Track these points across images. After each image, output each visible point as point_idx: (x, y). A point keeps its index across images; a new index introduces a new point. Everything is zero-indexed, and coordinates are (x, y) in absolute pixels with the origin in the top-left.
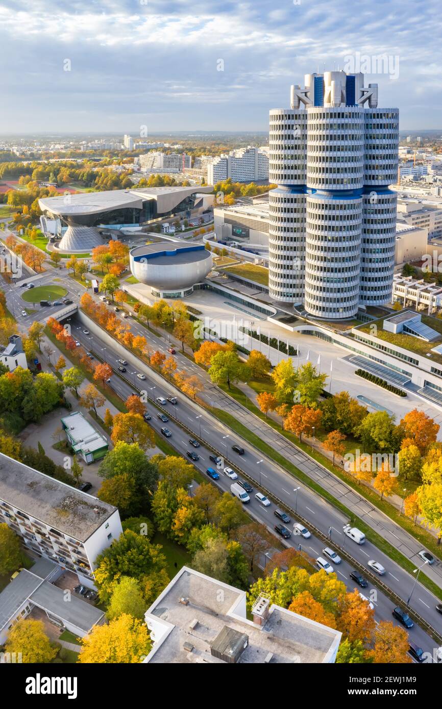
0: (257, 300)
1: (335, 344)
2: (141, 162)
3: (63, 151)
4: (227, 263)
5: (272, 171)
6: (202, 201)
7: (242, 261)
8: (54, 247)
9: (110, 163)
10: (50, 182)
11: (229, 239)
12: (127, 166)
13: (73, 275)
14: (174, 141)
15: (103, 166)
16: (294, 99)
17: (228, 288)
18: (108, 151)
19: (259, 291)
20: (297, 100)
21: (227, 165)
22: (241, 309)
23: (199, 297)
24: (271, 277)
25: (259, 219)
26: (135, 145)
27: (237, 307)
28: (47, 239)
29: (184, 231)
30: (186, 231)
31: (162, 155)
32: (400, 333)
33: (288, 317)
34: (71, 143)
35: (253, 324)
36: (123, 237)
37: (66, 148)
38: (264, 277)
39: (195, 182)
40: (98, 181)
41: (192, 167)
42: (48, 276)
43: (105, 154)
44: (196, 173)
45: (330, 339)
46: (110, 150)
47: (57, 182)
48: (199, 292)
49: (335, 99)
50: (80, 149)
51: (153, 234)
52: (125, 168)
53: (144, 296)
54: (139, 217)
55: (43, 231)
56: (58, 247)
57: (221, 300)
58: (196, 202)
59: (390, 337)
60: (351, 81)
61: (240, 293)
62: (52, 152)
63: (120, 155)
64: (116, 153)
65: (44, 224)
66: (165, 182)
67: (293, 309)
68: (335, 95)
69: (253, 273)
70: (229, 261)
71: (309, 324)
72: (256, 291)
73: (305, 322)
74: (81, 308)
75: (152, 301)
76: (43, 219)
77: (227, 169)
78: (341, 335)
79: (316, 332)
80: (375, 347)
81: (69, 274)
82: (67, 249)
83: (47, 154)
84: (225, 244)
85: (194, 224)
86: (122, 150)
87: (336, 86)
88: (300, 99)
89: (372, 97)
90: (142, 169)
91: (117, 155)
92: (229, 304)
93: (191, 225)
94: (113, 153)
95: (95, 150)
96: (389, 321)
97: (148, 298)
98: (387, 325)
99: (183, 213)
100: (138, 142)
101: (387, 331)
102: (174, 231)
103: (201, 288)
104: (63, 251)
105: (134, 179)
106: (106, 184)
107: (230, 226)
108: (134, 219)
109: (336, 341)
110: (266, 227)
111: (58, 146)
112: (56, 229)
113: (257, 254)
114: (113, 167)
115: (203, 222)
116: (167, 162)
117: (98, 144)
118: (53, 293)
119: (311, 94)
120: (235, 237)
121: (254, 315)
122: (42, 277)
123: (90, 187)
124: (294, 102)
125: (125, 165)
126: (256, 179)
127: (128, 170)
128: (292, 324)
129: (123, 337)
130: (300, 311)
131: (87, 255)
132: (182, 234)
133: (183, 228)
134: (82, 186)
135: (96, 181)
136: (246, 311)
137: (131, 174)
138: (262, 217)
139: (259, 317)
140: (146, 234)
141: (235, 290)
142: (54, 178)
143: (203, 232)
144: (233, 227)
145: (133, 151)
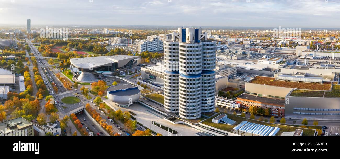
0: (160, 110)
1: (192, 128)
2: (112, 41)
3: (80, 34)
4: (146, 92)
5: (165, 46)
6: (136, 61)
7: (153, 91)
8: (76, 79)
9: (99, 41)
10: (75, 49)
11: (147, 79)
12: (106, 42)
13: (83, 93)
14: (124, 30)
15: (96, 42)
16: (174, 37)
17: (147, 104)
18: (98, 35)
19: (160, 106)
20: (175, 38)
21: (146, 45)
22: (153, 113)
23: (135, 107)
24: (165, 100)
25: (160, 73)
26: (109, 32)
27: (151, 112)
28: (73, 75)
29: (129, 75)
30: (130, 74)
31: (120, 38)
32: (219, 123)
33: (172, 118)
34: (83, 30)
35: (158, 120)
36: (104, 77)
37: (81, 32)
38: (162, 99)
39: (133, 51)
40: (94, 49)
41: (132, 44)
42: (73, 92)
43: (96, 36)
44: (134, 46)
45: (190, 126)
46: (99, 34)
47: (77, 49)
48: (135, 104)
49: (190, 39)
50: (87, 33)
51: (116, 77)
52: (105, 43)
53: (112, 106)
54: (111, 68)
55: (71, 71)
56: (77, 79)
57: (144, 109)
58: (134, 62)
59: (215, 126)
60: (196, 32)
61: (152, 107)
62: (76, 34)
63: (103, 36)
64: (101, 35)
65: (72, 68)
66: (121, 51)
67: (174, 114)
68: (191, 38)
69: (157, 98)
70: (148, 92)
71: (181, 121)
72: (159, 106)
73: (180, 120)
74: (85, 109)
75: (115, 108)
76: (71, 66)
77: (146, 46)
78: (195, 125)
79: (184, 124)
80: (209, 129)
81: (81, 92)
82: (81, 81)
83: (73, 35)
84: (146, 82)
85: (133, 71)
86: (104, 34)
87: (191, 35)
88: (176, 37)
89: (205, 37)
90: (112, 44)
91: (102, 36)
92: (148, 111)
93: (132, 72)
94: (100, 35)
95: (93, 34)
96: (214, 119)
97: (114, 107)
98: (213, 121)
99: (129, 66)
100: (110, 30)
101: (213, 123)
102: (125, 75)
103: (136, 103)
104: (79, 81)
105: (109, 48)
106: (97, 51)
107: (148, 75)
108: (109, 70)
109: (192, 127)
110: (162, 76)
111: (78, 32)
112: (77, 71)
113: (159, 87)
114: (100, 43)
115: (137, 71)
116: (122, 41)
117: (94, 31)
118: (74, 100)
119: (181, 36)
120: (150, 79)
121: (158, 116)
122: (70, 92)
123: (91, 51)
124: (174, 38)
125: (105, 42)
126: (158, 50)
127: (106, 44)
128: (174, 121)
129: (103, 124)
130: (177, 115)
131: (89, 84)
132: (128, 76)
133: (129, 73)
134: (88, 51)
135: (93, 49)
136: (155, 114)
137: (107, 46)
138: (161, 72)
139: (160, 117)
140: (113, 77)
141: (150, 106)
142: (76, 47)
143: (137, 76)
144: (149, 75)
145: (108, 35)
